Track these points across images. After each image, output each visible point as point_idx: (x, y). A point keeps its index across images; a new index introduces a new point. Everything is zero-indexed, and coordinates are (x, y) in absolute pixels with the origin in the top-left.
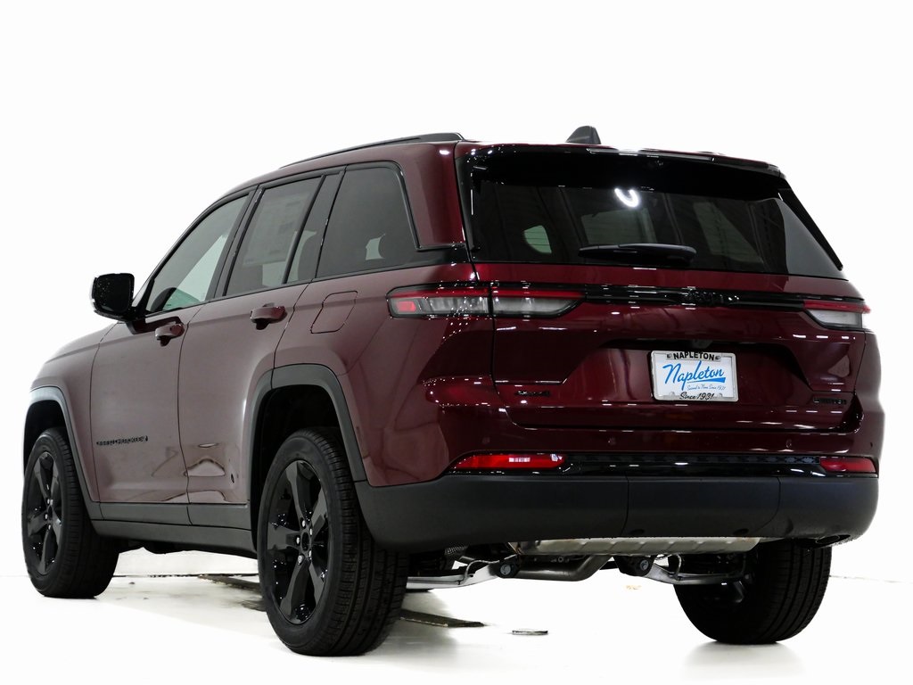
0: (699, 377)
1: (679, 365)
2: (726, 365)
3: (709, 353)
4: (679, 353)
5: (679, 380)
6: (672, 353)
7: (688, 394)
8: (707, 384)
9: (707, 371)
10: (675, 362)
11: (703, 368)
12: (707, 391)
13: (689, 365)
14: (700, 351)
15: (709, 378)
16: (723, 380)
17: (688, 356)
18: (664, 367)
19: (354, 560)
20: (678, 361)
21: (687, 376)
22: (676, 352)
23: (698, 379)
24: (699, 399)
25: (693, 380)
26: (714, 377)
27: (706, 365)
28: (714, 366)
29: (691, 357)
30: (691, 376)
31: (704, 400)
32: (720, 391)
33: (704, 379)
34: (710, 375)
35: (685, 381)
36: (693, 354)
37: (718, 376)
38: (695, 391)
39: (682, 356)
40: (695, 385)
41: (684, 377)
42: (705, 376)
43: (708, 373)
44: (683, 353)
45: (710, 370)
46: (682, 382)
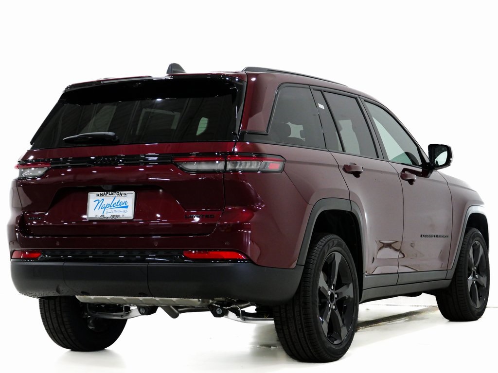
1: (103, 200)
2: (129, 198)
3: (119, 192)
4: (103, 193)
5: (102, 208)
6: (99, 193)
7: (105, 216)
8: (117, 210)
9: (118, 203)
10: (100, 198)
11: (116, 201)
12: (115, 214)
13: (108, 199)
14: (115, 191)
15: (119, 206)
16: (127, 207)
17: (108, 195)
18: (95, 201)
20: (102, 198)
21: (107, 206)
22: (101, 193)
23: (113, 207)
24: (111, 219)
25: (110, 208)
26: (122, 206)
27: (118, 199)
28: (122, 199)
29: (110, 195)
30: (109, 206)
31: (113, 219)
32: (124, 214)
33: (116, 207)
35: (105, 208)
36: (111, 193)
37: (124, 205)
38: (108, 214)
39: (105, 194)
40: (109, 211)
41: (105, 206)
42: (117, 205)
43: (119, 203)
44: (106, 193)
45: (120, 201)
46: (103, 209)
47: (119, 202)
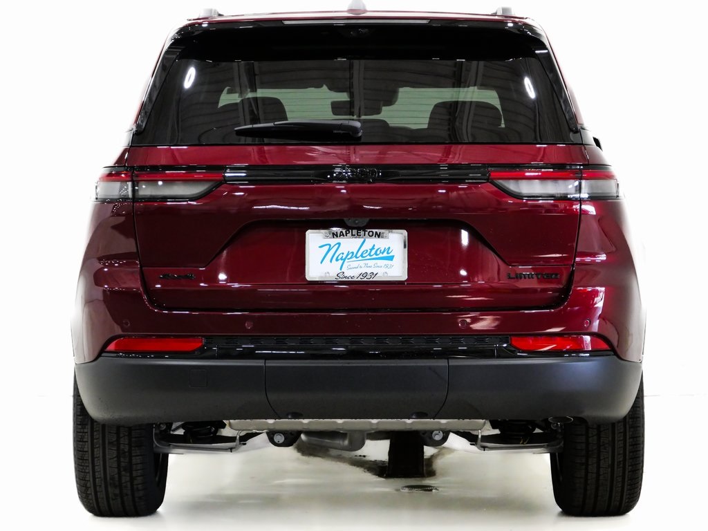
0: (362, 256)
1: (339, 244)
2: (395, 241)
3: (374, 231)
4: (339, 231)
5: (337, 260)
7: (346, 275)
8: (371, 263)
9: (371, 250)
10: (333, 241)
12: (369, 271)
13: (350, 244)
14: (364, 229)
15: (375, 256)
16: (391, 258)
17: (349, 235)
18: (320, 247)
19: (86, 431)
20: (336, 240)
21: (348, 255)
23: (360, 258)
24: (359, 279)
25: (354, 259)
26: (381, 255)
27: (370, 242)
28: (381, 243)
29: (353, 235)
30: (353, 255)
31: (365, 279)
32: (387, 270)
33: (368, 257)
34: (376, 254)
35: (345, 260)
36: (355, 232)
37: (385, 254)
38: (354, 271)
39: (342, 234)
40: (355, 264)
41: (344, 256)
42: (370, 255)
43: (373, 252)
44: (344, 231)
45: (376, 248)
46: (341, 262)
47: (373, 248)
